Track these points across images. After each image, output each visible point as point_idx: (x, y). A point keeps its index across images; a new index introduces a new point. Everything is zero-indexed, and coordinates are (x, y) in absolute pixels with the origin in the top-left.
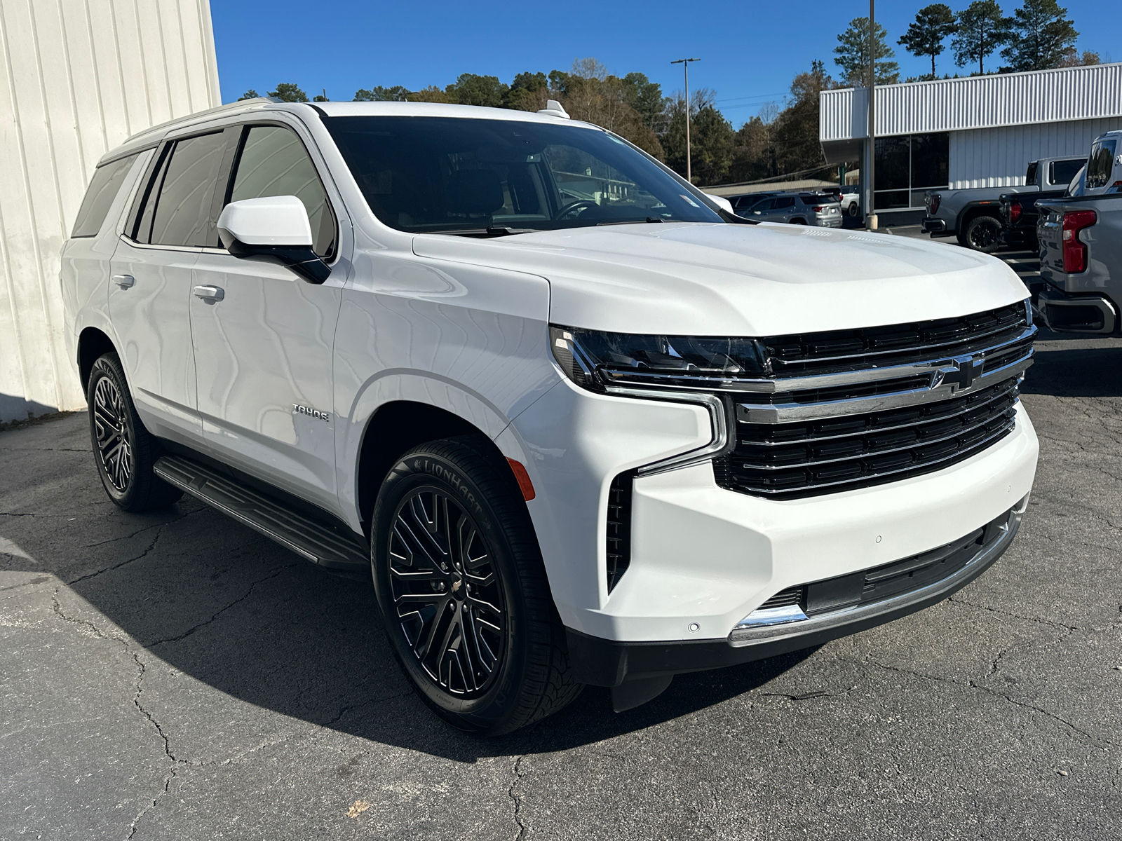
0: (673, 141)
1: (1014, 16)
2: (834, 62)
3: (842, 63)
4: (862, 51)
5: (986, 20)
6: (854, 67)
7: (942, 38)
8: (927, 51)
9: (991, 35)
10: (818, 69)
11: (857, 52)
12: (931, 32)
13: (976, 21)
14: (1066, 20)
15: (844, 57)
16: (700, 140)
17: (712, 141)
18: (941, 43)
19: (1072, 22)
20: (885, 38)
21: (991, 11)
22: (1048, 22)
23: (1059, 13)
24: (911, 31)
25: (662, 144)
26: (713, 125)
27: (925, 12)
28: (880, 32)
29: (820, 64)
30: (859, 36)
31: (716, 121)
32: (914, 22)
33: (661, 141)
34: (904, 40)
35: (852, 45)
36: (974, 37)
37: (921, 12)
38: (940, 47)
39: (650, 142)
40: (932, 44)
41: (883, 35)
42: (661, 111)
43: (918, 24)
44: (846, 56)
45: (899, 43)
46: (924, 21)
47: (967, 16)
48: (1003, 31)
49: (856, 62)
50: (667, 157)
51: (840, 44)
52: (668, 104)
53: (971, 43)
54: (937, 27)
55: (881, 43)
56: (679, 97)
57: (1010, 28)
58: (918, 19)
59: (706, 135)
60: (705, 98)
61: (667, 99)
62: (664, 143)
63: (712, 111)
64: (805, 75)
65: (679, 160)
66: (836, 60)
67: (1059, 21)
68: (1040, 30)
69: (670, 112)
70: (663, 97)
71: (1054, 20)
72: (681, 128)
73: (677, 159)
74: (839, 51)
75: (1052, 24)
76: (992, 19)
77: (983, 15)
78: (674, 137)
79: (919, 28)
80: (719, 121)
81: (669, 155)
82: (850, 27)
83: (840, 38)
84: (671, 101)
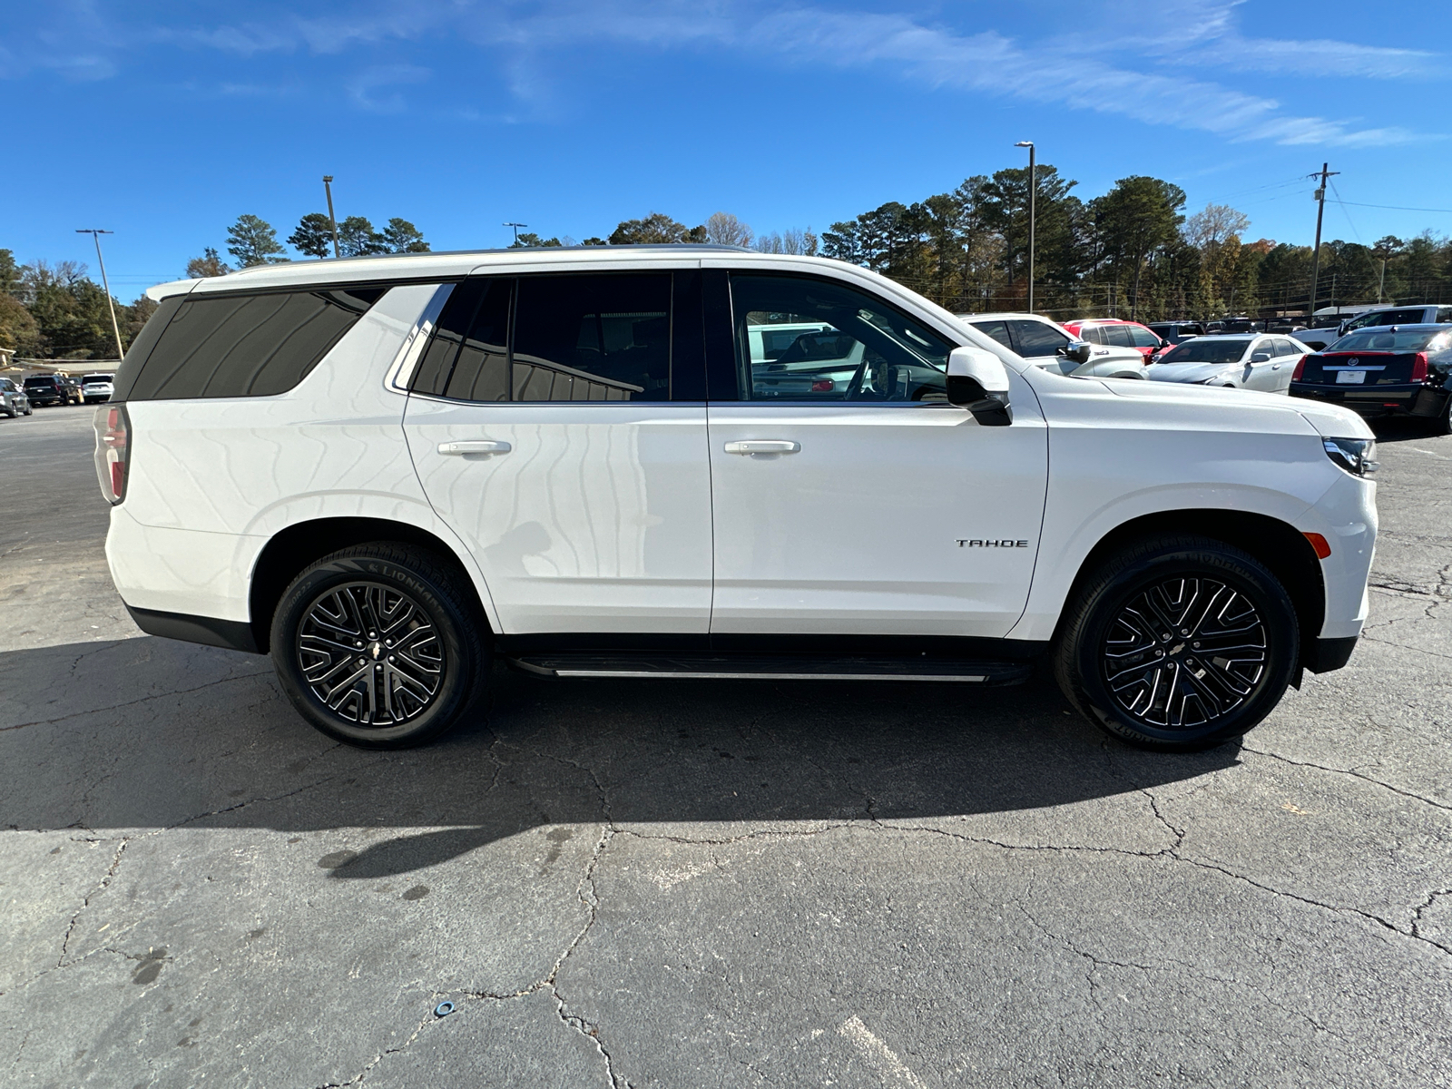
0: (46, 311)
1: (384, 233)
2: (228, 252)
3: (236, 253)
4: (254, 245)
5: (362, 233)
6: (249, 258)
7: (326, 243)
8: (315, 252)
9: (367, 246)
10: (212, 256)
11: (250, 245)
12: (316, 236)
13: (353, 233)
14: (423, 241)
15: (238, 248)
16: (81, 312)
17: (99, 315)
18: (326, 247)
19: (428, 244)
20: (276, 236)
21: (365, 227)
22: (411, 242)
23: (417, 235)
24: (297, 233)
25: (31, 313)
26: (95, 298)
27: (309, 219)
28: (269, 230)
29: (214, 252)
30: (250, 231)
31: (98, 295)
32: (300, 226)
33: (30, 310)
34: (292, 240)
35: (244, 238)
36: (354, 246)
37: (304, 218)
38: (326, 250)
39: (16, 311)
40: (319, 247)
41: (273, 233)
42: (17, 279)
43: (303, 228)
44: (240, 247)
45: (289, 242)
46: (309, 226)
47: (345, 227)
48: (377, 244)
49: (251, 254)
50: (40, 327)
51: (232, 236)
52: (26, 273)
53: (352, 250)
54: (321, 233)
55: (272, 240)
56: (40, 266)
57: (382, 242)
58: (303, 224)
59: (87, 307)
60: (75, 271)
61: (25, 267)
62: (34, 313)
63: (91, 284)
64: (200, 261)
65: (59, 332)
66: (229, 249)
67: (418, 242)
68: (405, 247)
69: (30, 281)
70: (18, 264)
71: (415, 240)
72: (53, 298)
73: (55, 330)
74: (231, 242)
75: (414, 243)
76: (366, 232)
77: (358, 228)
78: (47, 308)
79: (304, 231)
80: (102, 295)
81: (44, 326)
82: (239, 222)
83: (231, 231)
84: (30, 269)
